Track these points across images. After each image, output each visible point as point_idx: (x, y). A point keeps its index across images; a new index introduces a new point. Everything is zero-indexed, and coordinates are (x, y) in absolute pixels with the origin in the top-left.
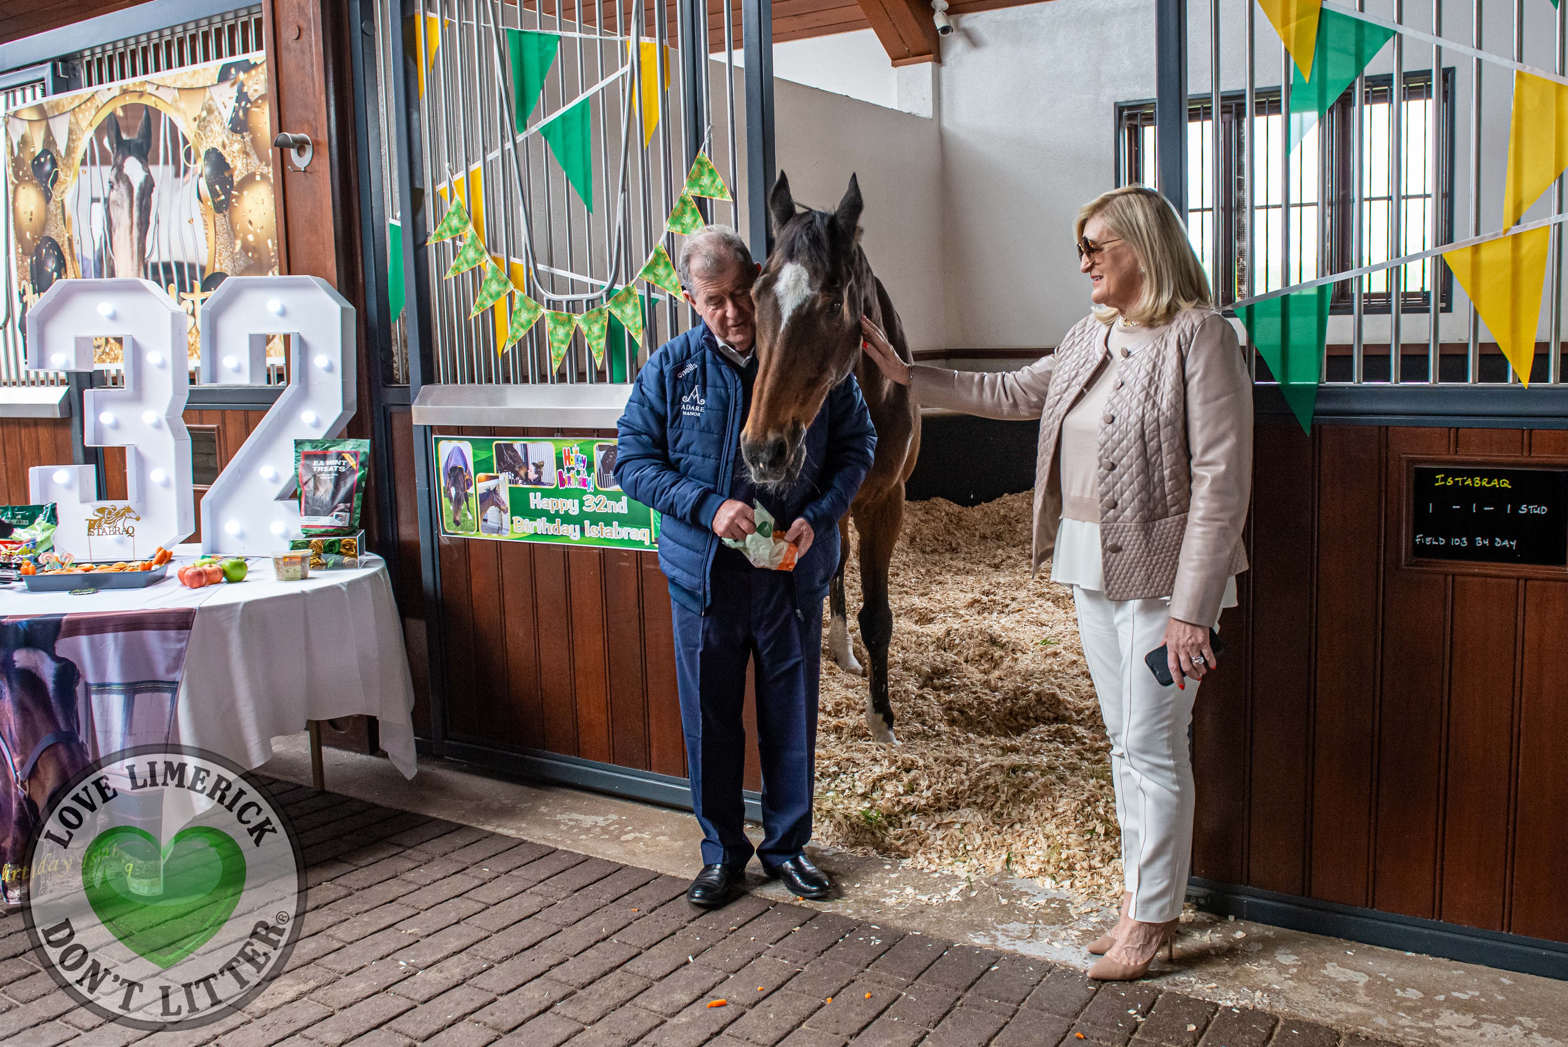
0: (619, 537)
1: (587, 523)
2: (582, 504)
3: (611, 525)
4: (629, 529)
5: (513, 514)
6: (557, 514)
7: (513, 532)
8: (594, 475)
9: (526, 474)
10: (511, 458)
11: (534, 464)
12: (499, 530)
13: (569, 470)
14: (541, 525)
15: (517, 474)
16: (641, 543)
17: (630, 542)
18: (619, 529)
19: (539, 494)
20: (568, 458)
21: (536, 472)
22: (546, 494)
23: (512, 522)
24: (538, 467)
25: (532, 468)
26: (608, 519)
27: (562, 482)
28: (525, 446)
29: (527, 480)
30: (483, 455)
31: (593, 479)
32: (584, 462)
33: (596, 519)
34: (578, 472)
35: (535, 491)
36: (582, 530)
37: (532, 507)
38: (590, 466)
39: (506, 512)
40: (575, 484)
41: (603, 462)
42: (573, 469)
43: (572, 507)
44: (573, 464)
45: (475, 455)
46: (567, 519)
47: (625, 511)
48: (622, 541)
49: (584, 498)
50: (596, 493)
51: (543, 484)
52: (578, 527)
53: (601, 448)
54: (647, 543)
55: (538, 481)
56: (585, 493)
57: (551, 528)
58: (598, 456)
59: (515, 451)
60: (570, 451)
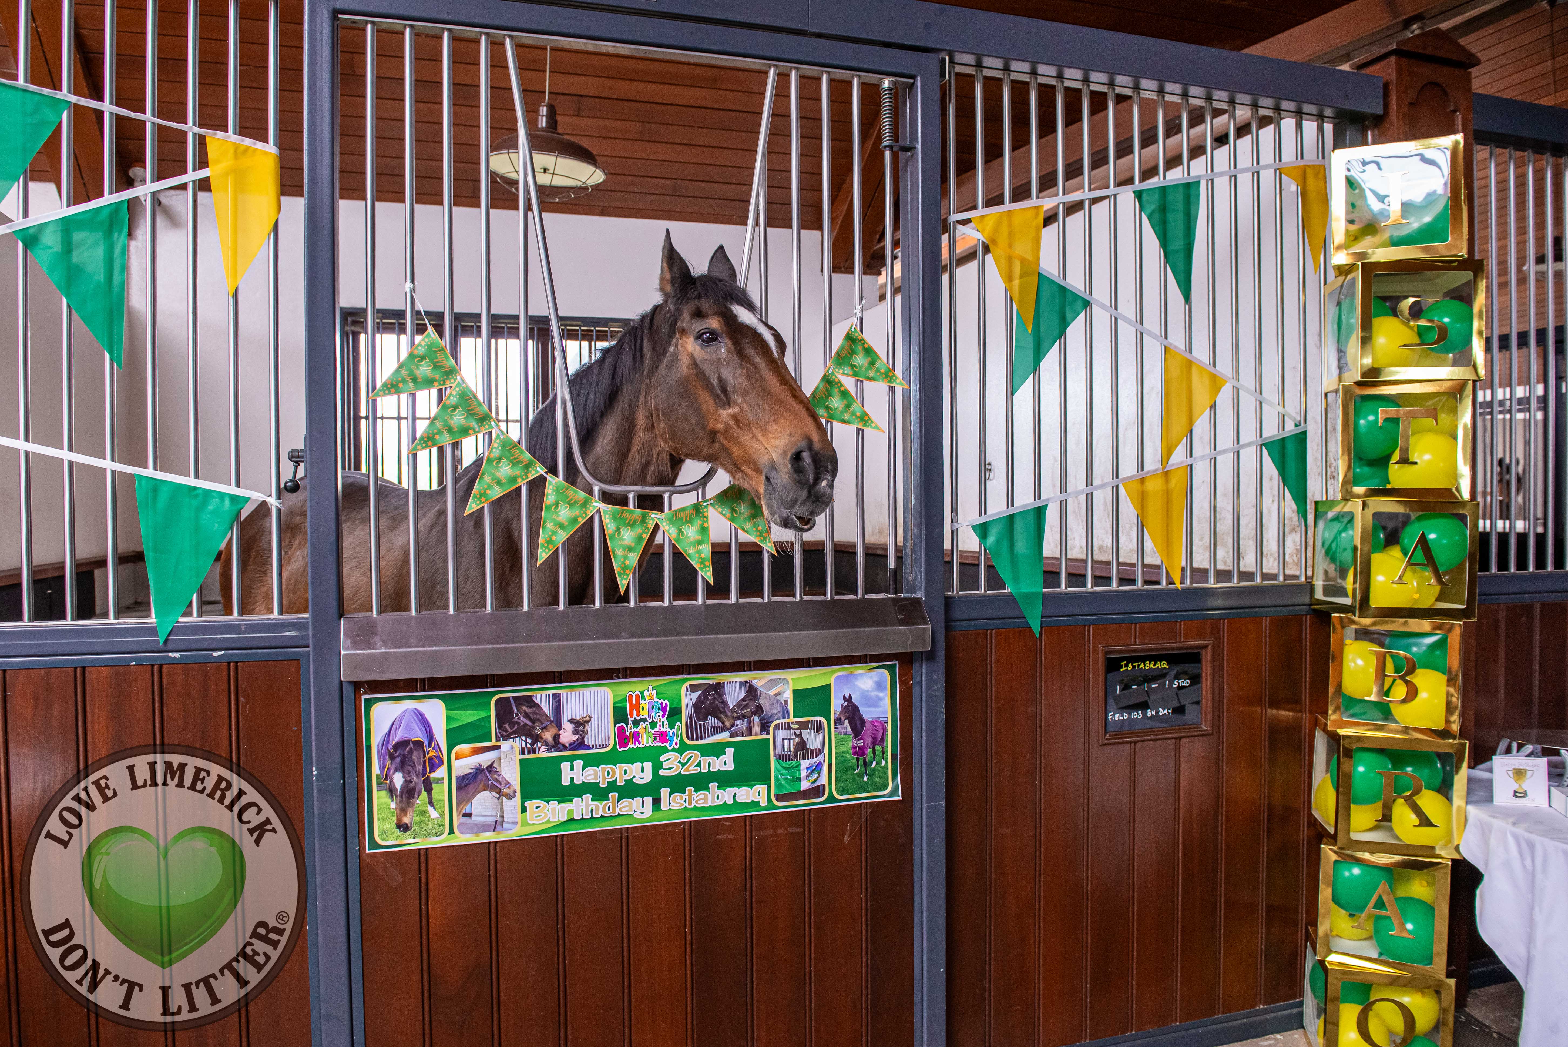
0: (719, 802)
1: (665, 792)
2: (657, 766)
3: (707, 788)
4: (735, 790)
5: (526, 796)
6: (613, 786)
7: (525, 824)
8: (681, 727)
9: (556, 737)
10: (527, 715)
11: (571, 721)
12: (496, 826)
13: (636, 723)
14: (581, 806)
15: (536, 739)
16: (755, 804)
17: (736, 805)
18: (719, 792)
19: (578, 764)
20: (636, 706)
21: (575, 732)
22: (590, 761)
23: (524, 810)
24: (579, 725)
25: (568, 727)
26: (700, 782)
27: (622, 739)
28: (557, 697)
29: (556, 744)
30: (469, 716)
31: (678, 732)
32: (663, 709)
33: (678, 784)
34: (653, 724)
35: (571, 759)
36: (657, 802)
37: (566, 781)
38: (674, 713)
39: (510, 797)
40: (647, 741)
41: (697, 707)
42: (645, 720)
43: (642, 773)
44: (644, 714)
45: (449, 719)
46: (630, 790)
47: (730, 766)
48: (725, 807)
49: (662, 758)
50: (682, 748)
51: (588, 747)
52: (648, 800)
53: (693, 688)
54: (764, 803)
55: (580, 744)
56: (665, 750)
57: (600, 808)
58: (687, 700)
59: (536, 705)
60: (641, 696)
